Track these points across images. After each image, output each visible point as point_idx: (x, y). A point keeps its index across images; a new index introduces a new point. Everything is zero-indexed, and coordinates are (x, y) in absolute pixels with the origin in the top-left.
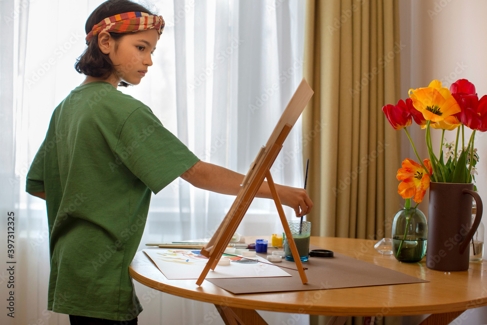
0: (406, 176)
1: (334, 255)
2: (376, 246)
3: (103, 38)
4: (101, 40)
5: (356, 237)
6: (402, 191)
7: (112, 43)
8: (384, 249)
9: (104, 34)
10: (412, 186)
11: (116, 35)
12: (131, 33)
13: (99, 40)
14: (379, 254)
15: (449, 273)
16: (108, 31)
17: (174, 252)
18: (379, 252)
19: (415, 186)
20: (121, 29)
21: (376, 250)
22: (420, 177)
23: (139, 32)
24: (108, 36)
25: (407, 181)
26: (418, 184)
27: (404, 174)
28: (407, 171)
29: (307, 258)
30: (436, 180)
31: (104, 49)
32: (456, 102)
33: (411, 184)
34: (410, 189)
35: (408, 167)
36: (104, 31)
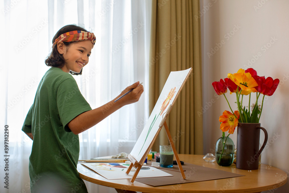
0: (224, 120)
1: (185, 164)
2: (204, 158)
3: (60, 45)
4: (58, 46)
5: (190, 153)
6: (222, 127)
7: (65, 48)
8: (208, 159)
9: (60, 43)
10: (227, 125)
11: (67, 43)
12: (75, 42)
13: (57, 46)
14: (206, 162)
15: (251, 171)
16: (62, 41)
17: (100, 164)
18: (206, 161)
19: (229, 125)
20: (69, 40)
21: (204, 160)
22: (232, 120)
23: (80, 41)
24: (62, 44)
25: (224, 122)
26: (231, 124)
27: (222, 119)
28: (225, 117)
29: (172, 165)
30: (242, 121)
31: (61, 51)
32: (255, 80)
33: (227, 124)
34: (227, 127)
35: (226, 115)
36: (60, 41)
